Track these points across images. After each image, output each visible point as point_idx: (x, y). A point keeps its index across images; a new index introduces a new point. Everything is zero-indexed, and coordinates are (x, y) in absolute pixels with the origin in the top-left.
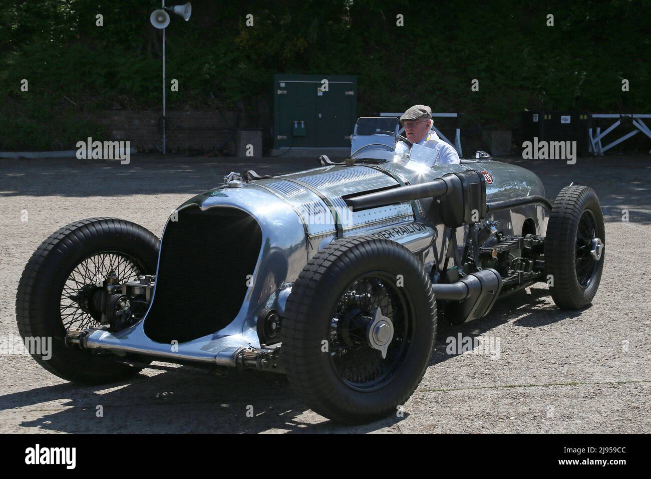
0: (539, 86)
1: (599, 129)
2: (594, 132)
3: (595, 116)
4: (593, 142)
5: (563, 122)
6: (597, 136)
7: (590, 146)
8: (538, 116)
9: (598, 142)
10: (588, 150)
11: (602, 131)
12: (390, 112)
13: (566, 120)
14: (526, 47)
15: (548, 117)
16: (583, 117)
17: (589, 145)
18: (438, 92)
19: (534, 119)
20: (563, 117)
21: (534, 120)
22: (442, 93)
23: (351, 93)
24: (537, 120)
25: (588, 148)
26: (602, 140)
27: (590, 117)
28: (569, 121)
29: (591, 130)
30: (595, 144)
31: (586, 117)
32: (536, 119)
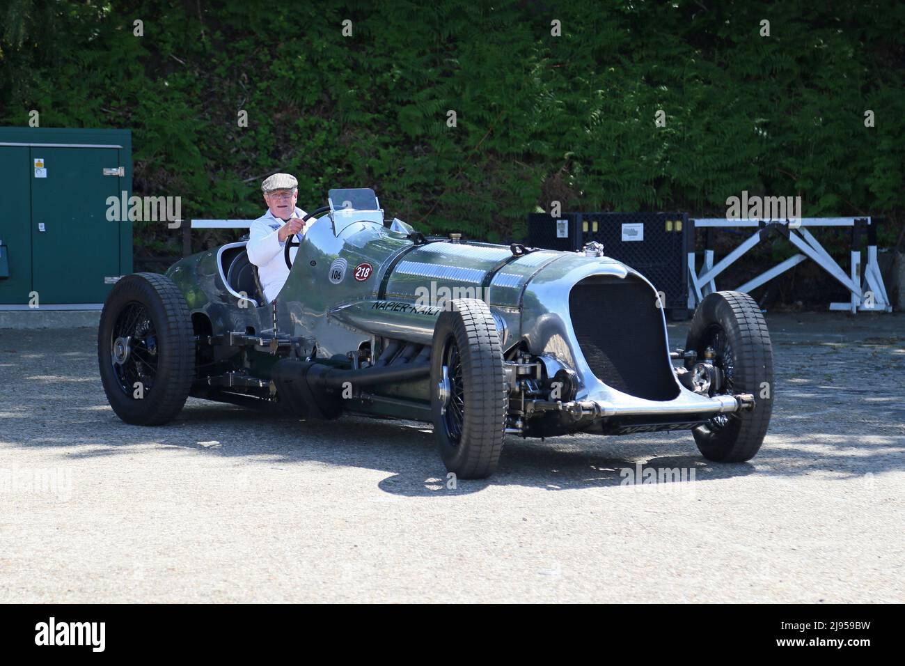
0: (568, 154)
1: (710, 255)
2: (700, 261)
3: (700, 223)
4: (699, 284)
5: (625, 238)
6: (706, 271)
7: (691, 293)
8: (567, 225)
9: (708, 284)
10: (686, 305)
11: (717, 260)
12: (215, 218)
13: (634, 233)
14: (538, 61)
15: (590, 227)
16: (674, 226)
17: (687, 293)
18: (329, 170)
19: (558, 231)
20: (625, 226)
21: (559, 235)
22: (339, 170)
23: (120, 172)
24: (566, 235)
25: (686, 298)
26: (717, 279)
27: (688, 226)
28: (640, 237)
29: (691, 257)
30: (702, 290)
31: (679, 226)
32: (562, 232)
